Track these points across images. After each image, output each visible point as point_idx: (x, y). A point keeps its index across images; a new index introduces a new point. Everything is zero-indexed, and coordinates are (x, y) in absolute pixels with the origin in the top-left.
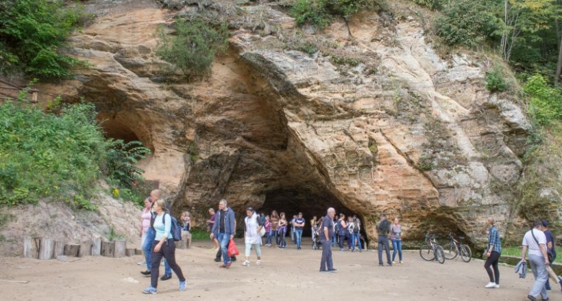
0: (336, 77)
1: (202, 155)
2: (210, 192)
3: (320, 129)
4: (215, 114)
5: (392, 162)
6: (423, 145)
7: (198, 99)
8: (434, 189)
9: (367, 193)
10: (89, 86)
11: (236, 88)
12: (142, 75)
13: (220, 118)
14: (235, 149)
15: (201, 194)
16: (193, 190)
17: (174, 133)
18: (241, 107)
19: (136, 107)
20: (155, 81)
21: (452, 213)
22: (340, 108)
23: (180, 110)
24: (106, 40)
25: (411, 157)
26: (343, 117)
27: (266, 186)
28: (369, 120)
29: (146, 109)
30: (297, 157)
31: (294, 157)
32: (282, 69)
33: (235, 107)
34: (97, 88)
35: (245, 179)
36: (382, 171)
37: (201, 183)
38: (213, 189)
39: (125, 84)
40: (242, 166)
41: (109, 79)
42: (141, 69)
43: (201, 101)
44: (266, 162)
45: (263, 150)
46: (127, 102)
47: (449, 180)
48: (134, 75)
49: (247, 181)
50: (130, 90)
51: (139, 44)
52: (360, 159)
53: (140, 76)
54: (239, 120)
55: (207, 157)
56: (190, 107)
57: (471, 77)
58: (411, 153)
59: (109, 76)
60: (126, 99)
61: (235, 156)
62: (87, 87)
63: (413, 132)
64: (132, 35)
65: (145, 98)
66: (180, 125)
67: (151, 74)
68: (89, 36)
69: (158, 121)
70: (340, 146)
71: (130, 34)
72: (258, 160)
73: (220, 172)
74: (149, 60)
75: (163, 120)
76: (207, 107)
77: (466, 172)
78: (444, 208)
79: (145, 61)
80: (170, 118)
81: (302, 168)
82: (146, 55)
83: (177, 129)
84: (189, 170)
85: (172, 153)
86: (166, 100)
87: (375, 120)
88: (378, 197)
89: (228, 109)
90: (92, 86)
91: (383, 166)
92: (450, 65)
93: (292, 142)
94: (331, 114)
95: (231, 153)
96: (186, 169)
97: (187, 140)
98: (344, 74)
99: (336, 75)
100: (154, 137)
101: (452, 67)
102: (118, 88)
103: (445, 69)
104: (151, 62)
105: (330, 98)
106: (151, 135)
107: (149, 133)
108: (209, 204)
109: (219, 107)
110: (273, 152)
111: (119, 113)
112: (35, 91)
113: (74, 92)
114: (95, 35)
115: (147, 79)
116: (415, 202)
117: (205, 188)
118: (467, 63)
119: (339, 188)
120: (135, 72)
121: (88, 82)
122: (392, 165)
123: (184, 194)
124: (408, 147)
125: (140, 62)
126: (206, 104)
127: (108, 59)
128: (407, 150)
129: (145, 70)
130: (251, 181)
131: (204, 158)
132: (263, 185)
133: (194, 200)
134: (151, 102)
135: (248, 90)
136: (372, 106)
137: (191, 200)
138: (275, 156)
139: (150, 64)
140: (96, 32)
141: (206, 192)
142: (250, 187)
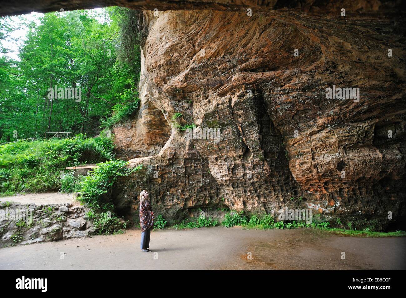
35: (311, 127)
49: (315, 129)
54: (215, 55)
95: (234, 99)
141: (233, 163)
142: (327, 137)
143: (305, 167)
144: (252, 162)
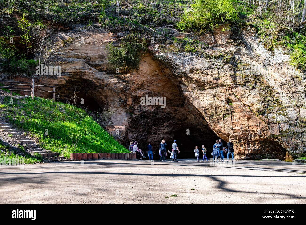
0: (208, 66)
1: (136, 113)
2: (141, 133)
3: (201, 95)
4: (142, 89)
5: (241, 111)
6: (258, 100)
7: (133, 82)
8: (265, 125)
9: (228, 129)
10: (72, 78)
11: (153, 74)
12: (100, 70)
13: (145, 91)
14: (154, 108)
15: (136, 134)
16: (132, 132)
17: (120, 101)
18: (156, 84)
19: (98, 88)
20: (109, 74)
21: (277, 138)
22: (210, 83)
23: (123, 89)
24: (79, 52)
25: (251, 108)
26: (212, 88)
27: (174, 128)
28: (227, 89)
29: (104, 89)
30: (190, 110)
31: (188, 110)
32: (178, 63)
33: (153, 84)
34: (76, 79)
35: (161, 125)
36: (236, 116)
37: (136, 128)
38: (143, 131)
39: (92, 76)
40: (159, 117)
41: (82, 74)
42: (100, 67)
43: (134, 83)
44: (172, 114)
45: (171, 108)
46: (93, 86)
47: (274, 120)
48: (96, 71)
49: (162, 126)
50: (95, 79)
51: (98, 54)
52: (223, 110)
53: (99, 71)
54: (156, 92)
55: (139, 113)
56: (129, 87)
57: (284, 61)
58: (252, 105)
59: (83, 72)
60: (93, 84)
61: (154, 112)
62: (70, 79)
63: (252, 94)
64: (94, 49)
65: (104, 83)
66: (124, 97)
67: (105, 70)
68: (71, 51)
69: (111, 95)
70: (212, 104)
71: (93, 48)
72: (168, 113)
73: (146, 122)
74: (105, 62)
75: (114, 95)
76: (137, 86)
77: (284, 115)
78: (272, 136)
79: (102, 63)
80: (118, 93)
81: (194, 116)
82: (103, 59)
83: (121, 99)
84: (130, 122)
85: (120, 113)
86: (115, 84)
87: (230, 88)
88: (235, 131)
89: (149, 86)
90: (73, 78)
91: (236, 114)
92: (273, 54)
93: (187, 102)
94: (206, 86)
95: (152, 110)
96: (128, 121)
97: (128, 105)
98: (212, 64)
99: (208, 65)
100: (109, 104)
101: (274, 55)
102: (88, 78)
103: (270, 57)
104: (105, 63)
105: (205, 78)
106: (107, 103)
107: (106, 102)
108: (141, 140)
109: (144, 85)
110: (176, 108)
111: (88, 92)
112: (54, 87)
113: (63, 82)
114: (73, 50)
115: (104, 72)
116: (256, 132)
117: (139, 132)
118: (282, 53)
119: (213, 127)
120: (96, 69)
121: (71, 76)
122: (241, 113)
123: (127, 135)
124: (250, 102)
125: (99, 64)
126: (137, 84)
127: (82, 63)
128: (249, 104)
129: (102, 67)
130: (165, 126)
131: (137, 114)
132: (172, 128)
133: (133, 138)
134: (107, 85)
135: (160, 74)
136: (228, 81)
137: (131, 138)
138: (178, 110)
139: (105, 64)
140: (74, 48)
141: (139, 133)
142: (164, 129)
143: (154, 138)
144: (145, 134)
